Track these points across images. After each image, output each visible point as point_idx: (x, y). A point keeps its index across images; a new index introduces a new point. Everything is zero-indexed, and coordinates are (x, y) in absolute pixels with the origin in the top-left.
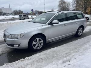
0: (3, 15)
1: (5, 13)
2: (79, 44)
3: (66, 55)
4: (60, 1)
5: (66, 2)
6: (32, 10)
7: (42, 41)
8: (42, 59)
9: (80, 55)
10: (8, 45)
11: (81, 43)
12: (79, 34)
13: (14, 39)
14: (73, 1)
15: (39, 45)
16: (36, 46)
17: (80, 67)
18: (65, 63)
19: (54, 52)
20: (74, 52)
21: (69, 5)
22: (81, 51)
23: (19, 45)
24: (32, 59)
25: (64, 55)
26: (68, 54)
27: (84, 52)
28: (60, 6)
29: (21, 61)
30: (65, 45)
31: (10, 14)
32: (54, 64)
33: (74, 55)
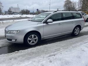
0: (12, 14)
1: (14, 12)
2: (71, 43)
3: (55, 51)
4: (66, 1)
5: (72, 2)
6: (37, 10)
7: (37, 38)
8: (33, 53)
9: (67, 52)
10: (8, 39)
11: (74, 42)
12: (76, 33)
13: (11, 35)
14: (79, 1)
15: (34, 41)
16: (31, 42)
17: (60, 60)
18: (50, 57)
19: (46, 47)
20: (63, 49)
21: (75, 5)
22: (69, 48)
23: (16, 40)
24: (25, 52)
25: (53, 50)
26: (57, 50)
27: (73, 49)
28: (65, 5)
29: (15, 53)
30: (58, 42)
31: (18, 13)
32: (41, 57)
33: (62, 51)
